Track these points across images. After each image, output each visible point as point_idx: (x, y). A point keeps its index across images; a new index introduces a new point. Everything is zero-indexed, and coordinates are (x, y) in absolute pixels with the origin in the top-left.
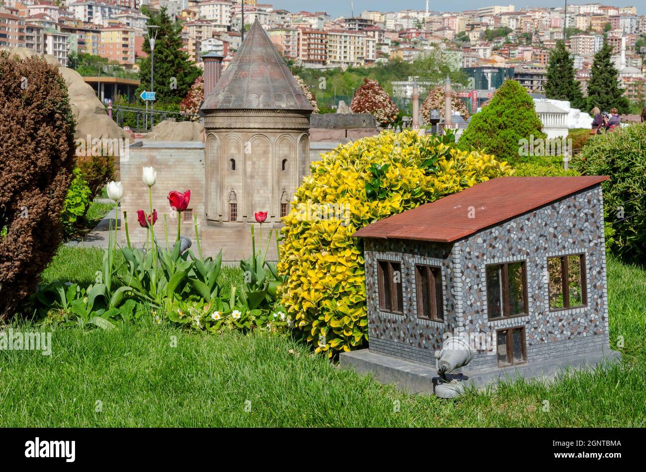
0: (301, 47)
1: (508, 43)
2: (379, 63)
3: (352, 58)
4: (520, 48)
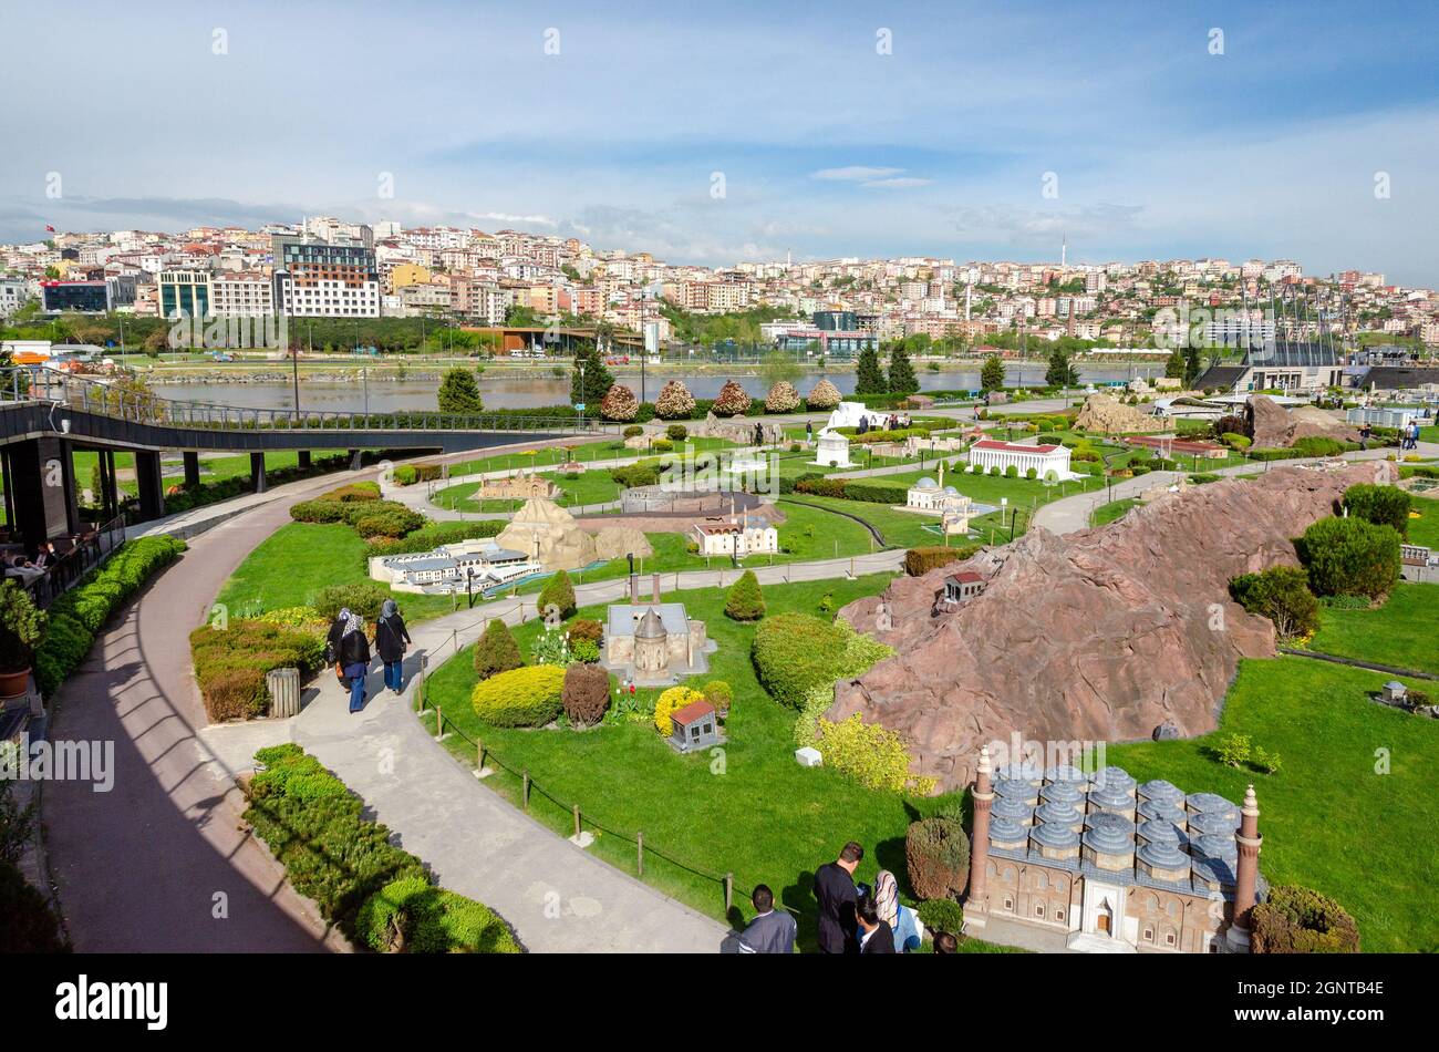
0: (689, 297)
1: (853, 289)
2: (750, 308)
3: (729, 304)
4: (862, 293)
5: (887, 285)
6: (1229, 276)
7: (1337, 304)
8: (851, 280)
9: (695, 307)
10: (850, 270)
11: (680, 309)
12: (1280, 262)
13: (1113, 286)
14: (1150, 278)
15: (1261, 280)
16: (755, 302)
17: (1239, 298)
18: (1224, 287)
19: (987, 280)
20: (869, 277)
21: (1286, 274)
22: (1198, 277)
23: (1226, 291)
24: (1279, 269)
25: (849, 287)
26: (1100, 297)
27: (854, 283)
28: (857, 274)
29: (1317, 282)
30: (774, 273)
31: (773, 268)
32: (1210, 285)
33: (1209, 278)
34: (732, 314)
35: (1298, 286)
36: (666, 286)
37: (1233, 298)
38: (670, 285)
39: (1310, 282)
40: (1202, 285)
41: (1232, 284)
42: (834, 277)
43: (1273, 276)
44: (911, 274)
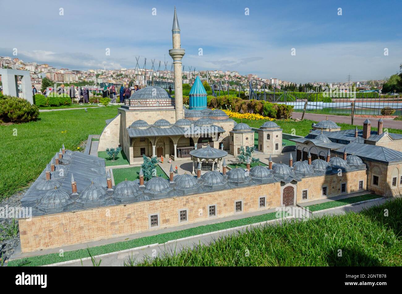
5: (133, 77)
6: (222, 75)
7: (246, 82)
8: (121, 75)
9: (59, 81)
10: (122, 72)
11: (52, 82)
12: (234, 72)
13: (194, 77)
14: (203, 75)
15: (229, 76)
16: (82, 80)
17: (224, 80)
18: (220, 78)
19: (161, 75)
20: (127, 74)
21: (235, 74)
22: (214, 75)
23: (221, 78)
24: (234, 73)
25: (121, 77)
26: (190, 80)
27: (123, 76)
28: (124, 73)
29: (242, 77)
30: (100, 73)
31: (100, 71)
32: (217, 77)
33: (217, 75)
34: (72, 83)
35: (237, 78)
36: (47, 74)
37: (222, 80)
38: (48, 74)
39: (240, 77)
40: (215, 77)
41: (222, 77)
42: (117, 74)
43: (232, 75)
44: (140, 73)
